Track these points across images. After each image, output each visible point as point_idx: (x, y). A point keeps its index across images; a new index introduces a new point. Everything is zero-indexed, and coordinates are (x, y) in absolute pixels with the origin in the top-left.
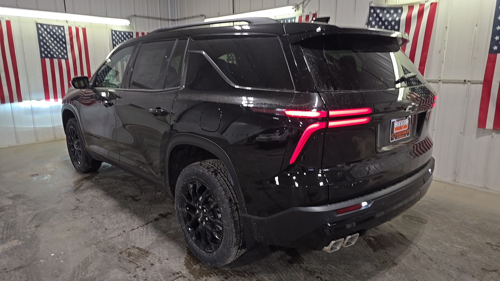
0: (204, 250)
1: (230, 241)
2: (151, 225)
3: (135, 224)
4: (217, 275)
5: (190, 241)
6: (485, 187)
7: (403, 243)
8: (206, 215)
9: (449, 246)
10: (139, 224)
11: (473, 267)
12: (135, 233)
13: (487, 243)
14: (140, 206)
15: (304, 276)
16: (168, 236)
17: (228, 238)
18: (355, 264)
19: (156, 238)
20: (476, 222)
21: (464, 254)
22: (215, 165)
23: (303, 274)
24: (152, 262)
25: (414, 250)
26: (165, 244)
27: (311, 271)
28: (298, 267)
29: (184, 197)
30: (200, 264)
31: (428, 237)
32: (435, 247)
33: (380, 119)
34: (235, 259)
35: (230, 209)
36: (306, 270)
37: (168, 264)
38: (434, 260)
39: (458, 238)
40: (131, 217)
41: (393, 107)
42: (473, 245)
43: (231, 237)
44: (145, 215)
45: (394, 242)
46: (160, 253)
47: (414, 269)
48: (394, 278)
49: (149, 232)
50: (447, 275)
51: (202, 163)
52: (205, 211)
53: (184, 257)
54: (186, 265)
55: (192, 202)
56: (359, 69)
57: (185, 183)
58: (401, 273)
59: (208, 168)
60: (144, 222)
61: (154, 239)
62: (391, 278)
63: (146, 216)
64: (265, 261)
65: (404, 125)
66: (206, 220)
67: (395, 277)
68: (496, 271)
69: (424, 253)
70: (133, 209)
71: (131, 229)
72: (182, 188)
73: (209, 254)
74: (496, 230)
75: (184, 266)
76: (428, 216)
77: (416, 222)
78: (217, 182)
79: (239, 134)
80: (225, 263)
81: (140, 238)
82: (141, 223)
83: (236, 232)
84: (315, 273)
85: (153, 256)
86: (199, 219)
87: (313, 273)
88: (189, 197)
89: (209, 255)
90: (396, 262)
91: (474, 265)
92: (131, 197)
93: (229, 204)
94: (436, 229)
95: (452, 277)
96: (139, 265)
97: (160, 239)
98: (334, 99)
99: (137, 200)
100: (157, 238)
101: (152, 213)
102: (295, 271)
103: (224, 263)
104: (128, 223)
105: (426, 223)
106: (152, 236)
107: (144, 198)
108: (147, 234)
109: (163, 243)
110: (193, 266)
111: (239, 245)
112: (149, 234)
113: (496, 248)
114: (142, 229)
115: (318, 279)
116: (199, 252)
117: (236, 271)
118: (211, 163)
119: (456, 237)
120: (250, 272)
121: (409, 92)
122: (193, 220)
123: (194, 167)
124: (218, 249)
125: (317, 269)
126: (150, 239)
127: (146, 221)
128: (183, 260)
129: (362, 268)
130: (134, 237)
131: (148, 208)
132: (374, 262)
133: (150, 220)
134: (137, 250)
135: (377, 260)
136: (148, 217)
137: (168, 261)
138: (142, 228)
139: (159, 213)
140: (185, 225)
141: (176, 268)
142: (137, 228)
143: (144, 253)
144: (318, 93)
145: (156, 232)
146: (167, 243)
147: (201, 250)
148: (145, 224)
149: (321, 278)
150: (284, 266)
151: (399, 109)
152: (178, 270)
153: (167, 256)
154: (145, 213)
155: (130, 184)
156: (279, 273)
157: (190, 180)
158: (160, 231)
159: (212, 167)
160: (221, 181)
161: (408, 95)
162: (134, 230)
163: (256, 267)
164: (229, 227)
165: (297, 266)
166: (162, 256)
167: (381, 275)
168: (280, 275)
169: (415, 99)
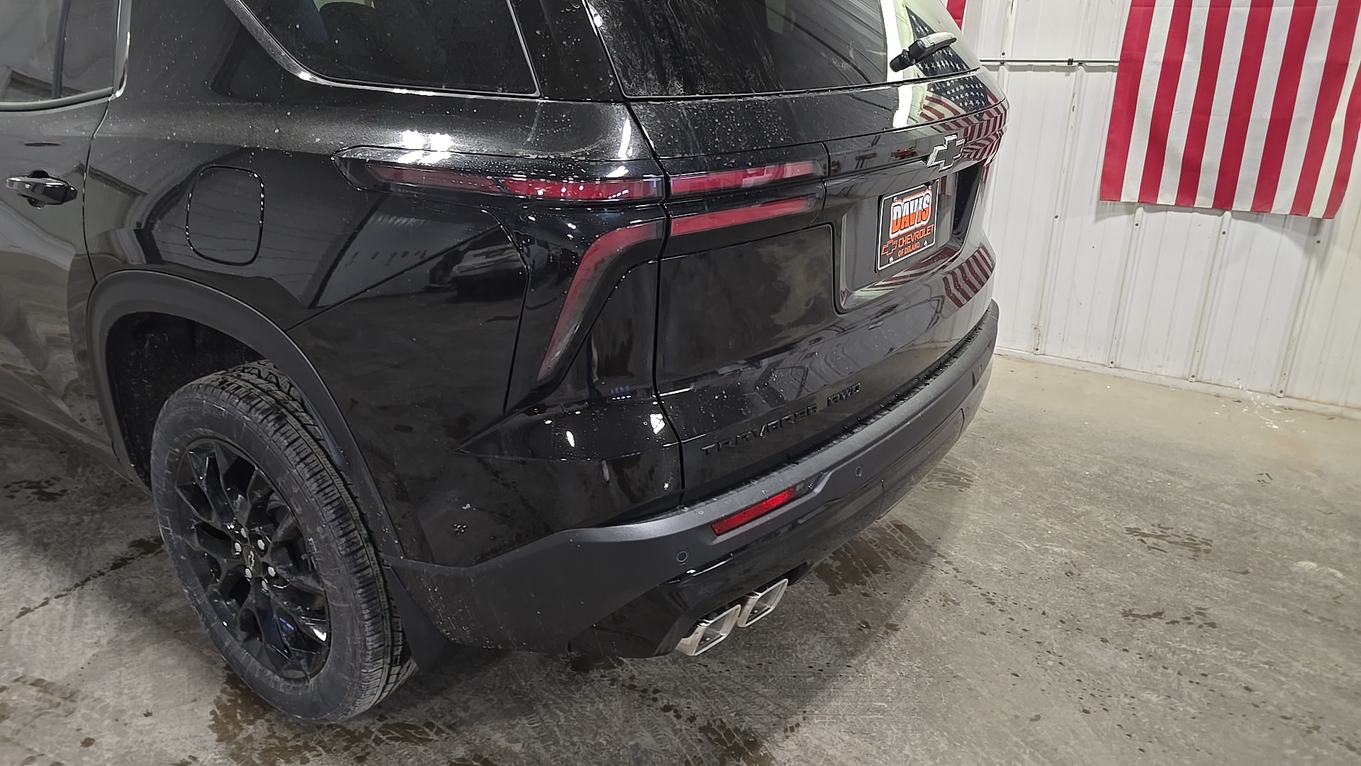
0: (277, 671)
1: (354, 647)
2: (96, 586)
3: (38, 586)
4: (328, 751)
5: (227, 644)
6: (1112, 363)
7: (913, 554)
8: (265, 559)
9: (1032, 549)
10: (51, 586)
11: (1101, 612)
12: (31, 626)
13: (1131, 531)
14: (63, 519)
15: (624, 712)
16: (158, 623)
17: (348, 639)
18: (780, 646)
19: (113, 634)
20: (1095, 469)
21: (1075, 572)
22: (278, 385)
23: (619, 702)
24: (87, 732)
25: (942, 576)
26: (142, 655)
27: (645, 691)
28: (606, 682)
29: (184, 499)
30: (267, 716)
31: (978, 530)
32: (999, 558)
33: (846, 195)
34: (385, 695)
35: (343, 540)
36: (632, 687)
37: (149, 732)
38: (998, 600)
39: (1056, 524)
40: (23, 565)
41: (884, 152)
42: (1096, 542)
43: (357, 633)
44: (76, 549)
45: (888, 558)
46: (120, 694)
47: (944, 638)
48: (892, 677)
49: (86, 615)
50: (1036, 647)
51: (230, 379)
52: (261, 544)
53: (213, 698)
54: (218, 726)
55: (215, 516)
56: (776, 24)
57: (177, 450)
58: (910, 658)
59: (248, 397)
60: (72, 578)
61: (104, 641)
62: (882, 676)
63: (80, 553)
64: (500, 673)
65: (920, 208)
66: (269, 578)
67: (894, 672)
68: (1158, 615)
69: (971, 583)
70: (34, 532)
71: (19, 610)
72: (172, 466)
73: (293, 685)
74: (1150, 487)
75: (210, 732)
76: (974, 462)
77: (943, 483)
78: (287, 447)
79: (395, 254)
80: (349, 713)
81: (51, 641)
82: (59, 582)
83: (374, 615)
84: (657, 696)
85: (93, 709)
86: (247, 570)
87: (653, 695)
88: (199, 499)
89: (294, 688)
90: (893, 621)
91: (1102, 605)
92: (31, 485)
93: (336, 523)
94: (996, 500)
95: (1049, 652)
96: (37, 749)
97: (126, 637)
98: (687, 127)
99: (51, 497)
100: (117, 636)
101: (103, 541)
102: (594, 695)
103: (346, 714)
104: (8, 587)
105: (968, 486)
106: (98, 628)
107: (81, 486)
108: (81, 622)
109: (138, 652)
110: (241, 729)
111: (392, 652)
112: (86, 623)
113: (1154, 544)
114: (60, 607)
115: (667, 714)
116: (263, 680)
117: (398, 724)
118: (264, 374)
119: (1050, 520)
120: (444, 724)
121: (928, 98)
122: (227, 576)
123: (198, 396)
124: (322, 671)
125: (663, 678)
126: (89, 641)
127: (79, 573)
128: (205, 712)
129: (799, 656)
130: (25, 641)
131: (92, 521)
132: (833, 630)
133: (97, 567)
134: (33, 691)
135: (842, 623)
136: (89, 555)
137: (149, 720)
138: (61, 600)
139: (132, 538)
140: (205, 591)
141: (178, 743)
142: (43, 605)
143: (59, 700)
144: (627, 103)
145: (114, 613)
146: (149, 653)
147: (269, 672)
148: (77, 585)
149: (676, 711)
150: (561, 682)
151: (906, 155)
152: (184, 751)
153: (147, 702)
154: (78, 543)
155: (34, 439)
156: (542, 711)
157: (192, 441)
158: (129, 605)
159: (267, 393)
160: (300, 441)
161: (926, 107)
162: (29, 614)
163: (469, 700)
164: (345, 601)
165: (602, 676)
166: (128, 703)
167: (853, 670)
168: (547, 719)
169: (948, 123)
